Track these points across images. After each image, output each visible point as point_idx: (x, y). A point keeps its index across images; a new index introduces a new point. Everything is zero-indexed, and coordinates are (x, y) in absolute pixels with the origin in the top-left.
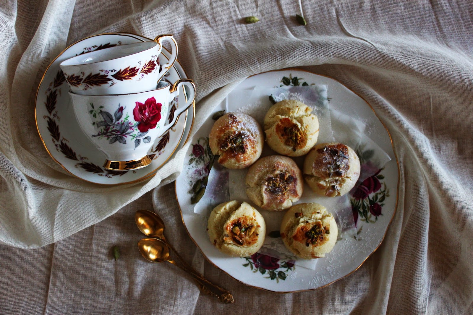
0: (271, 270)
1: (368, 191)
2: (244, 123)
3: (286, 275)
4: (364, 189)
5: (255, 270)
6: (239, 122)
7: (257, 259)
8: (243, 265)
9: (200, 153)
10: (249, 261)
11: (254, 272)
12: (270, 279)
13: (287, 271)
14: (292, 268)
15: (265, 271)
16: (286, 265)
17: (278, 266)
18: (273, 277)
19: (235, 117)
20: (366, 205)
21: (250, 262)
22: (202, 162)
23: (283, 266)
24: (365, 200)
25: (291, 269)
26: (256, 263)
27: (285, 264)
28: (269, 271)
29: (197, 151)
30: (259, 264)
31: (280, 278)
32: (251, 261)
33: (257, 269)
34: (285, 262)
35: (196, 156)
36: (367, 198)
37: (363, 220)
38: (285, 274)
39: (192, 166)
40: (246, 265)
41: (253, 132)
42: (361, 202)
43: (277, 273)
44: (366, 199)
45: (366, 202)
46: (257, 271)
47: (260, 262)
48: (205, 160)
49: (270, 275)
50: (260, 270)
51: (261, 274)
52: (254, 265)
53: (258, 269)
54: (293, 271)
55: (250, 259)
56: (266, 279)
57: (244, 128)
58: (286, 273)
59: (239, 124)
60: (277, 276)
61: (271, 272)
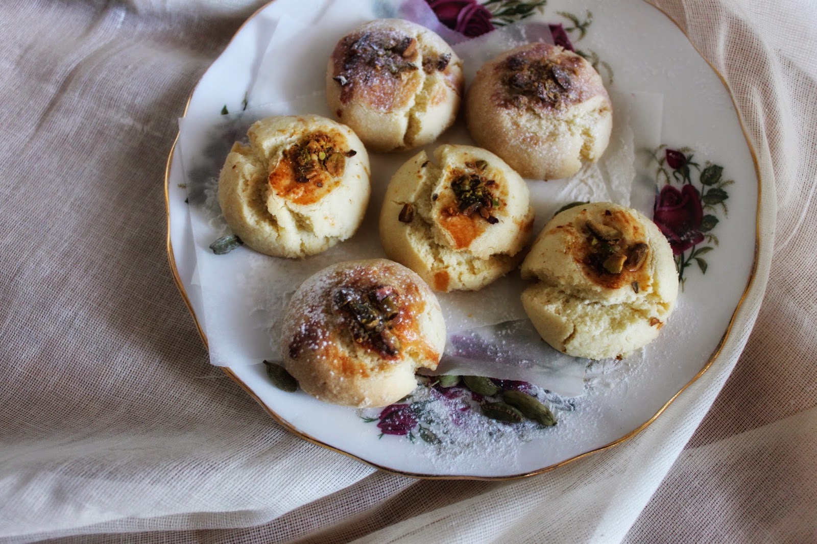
0: (703, 204)
1: (469, 6)
2: (310, 309)
3: (709, 165)
4: (466, 13)
5: (709, 241)
6: (310, 322)
7: (681, 240)
8: (704, 272)
9: (402, 414)
10: (690, 259)
11: (717, 242)
12: (726, 202)
13: (696, 165)
14: (686, 154)
15: (709, 216)
16: (682, 170)
17: (690, 189)
18: (720, 196)
19: (295, 339)
20: (503, 9)
21: (693, 255)
22: (429, 406)
23: (687, 174)
24: (492, 12)
25: (691, 157)
26: (692, 241)
27: (680, 173)
28: (705, 206)
29: (397, 423)
30: (692, 233)
31: (719, 179)
32: (687, 253)
33: (707, 236)
34: (674, 173)
35: (414, 426)
36: (487, 7)
37: (542, 11)
38: (705, 170)
39: (445, 436)
40: (703, 266)
41: (329, 284)
42: (498, 20)
43: (707, 188)
44: (491, 9)
45: (497, 8)
46: (711, 237)
47: (686, 231)
48: (422, 400)
49: (715, 203)
50: (710, 229)
51: (718, 225)
52: (699, 246)
53: (707, 233)
54: (694, 151)
55: (683, 258)
56: (730, 212)
57: (323, 307)
58: (703, 166)
59: (315, 322)
60: (715, 186)
61: (707, 203)
